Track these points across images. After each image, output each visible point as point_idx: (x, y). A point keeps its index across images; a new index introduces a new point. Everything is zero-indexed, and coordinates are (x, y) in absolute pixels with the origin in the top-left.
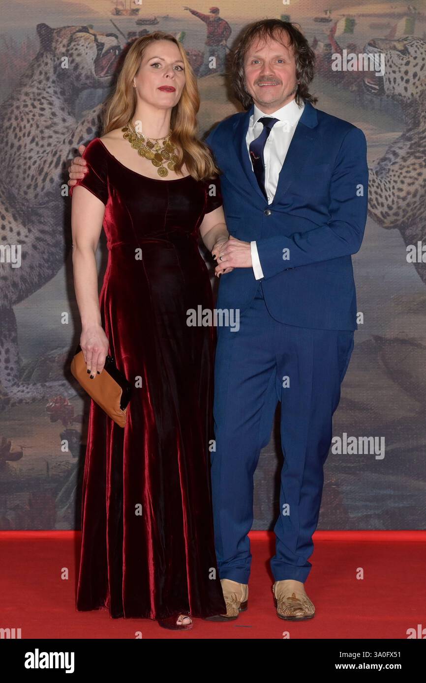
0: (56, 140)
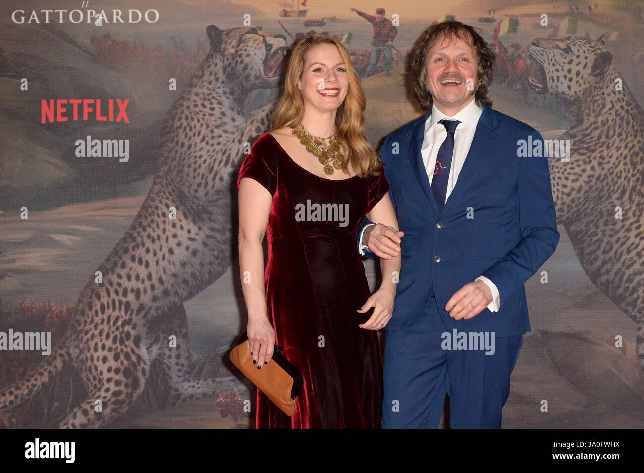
0: (226, 139)
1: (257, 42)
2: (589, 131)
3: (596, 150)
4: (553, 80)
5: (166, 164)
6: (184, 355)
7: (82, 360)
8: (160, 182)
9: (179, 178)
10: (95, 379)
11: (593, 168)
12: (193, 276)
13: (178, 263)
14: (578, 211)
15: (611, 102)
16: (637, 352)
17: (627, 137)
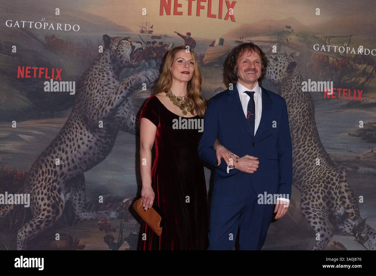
1: (128, 44)
5: (79, 102)
6: (83, 199)
8: (75, 111)
9: (85, 110)
12: (89, 159)
13: (82, 153)
15: (295, 86)
16: (301, 206)
17: (301, 103)
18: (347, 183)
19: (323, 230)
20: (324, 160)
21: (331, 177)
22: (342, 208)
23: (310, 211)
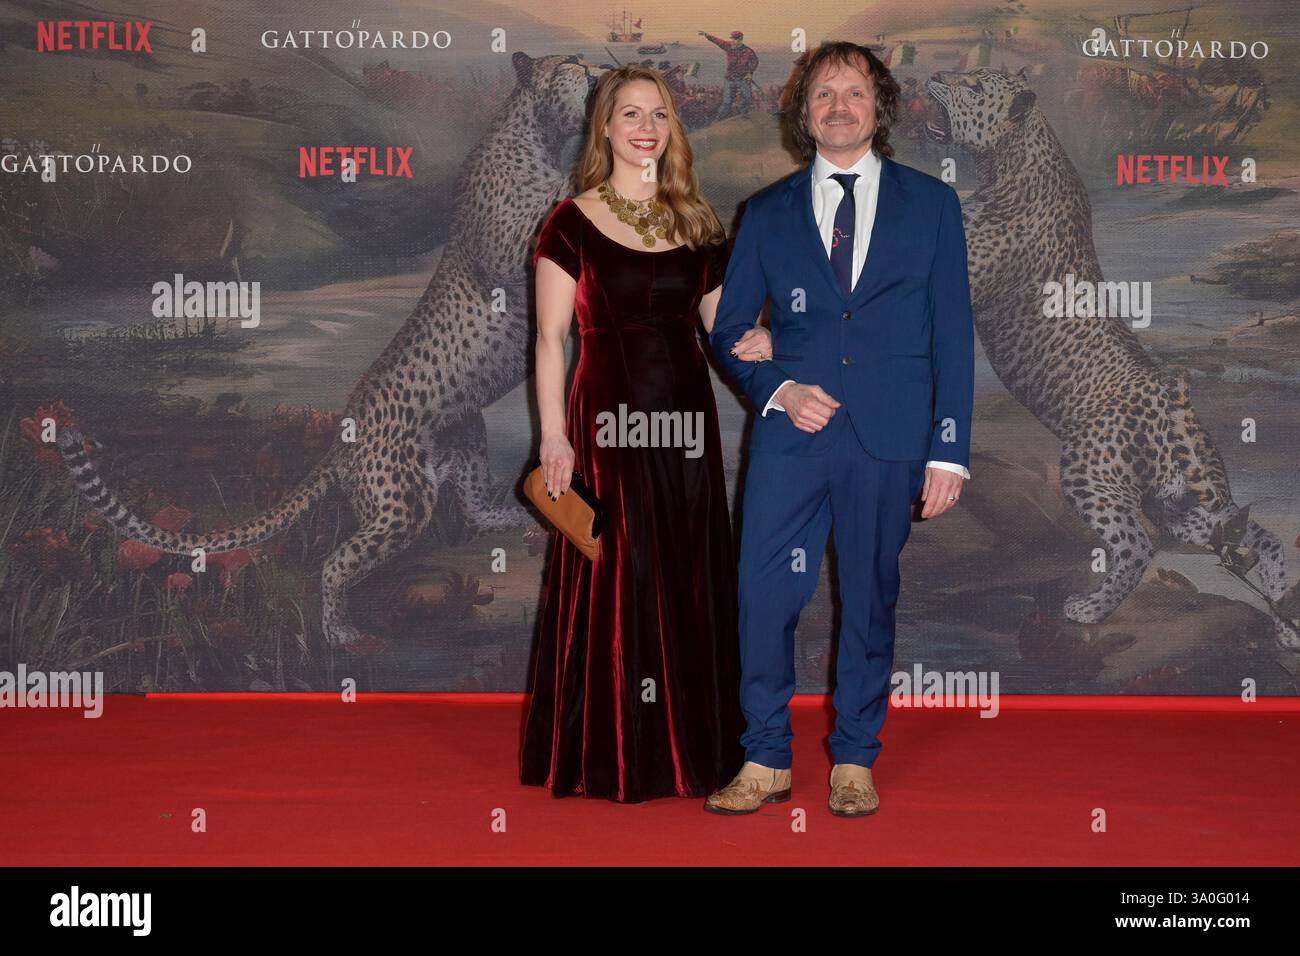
1: (578, 74)
2: (1004, 192)
3: (1013, 217)
4: (959, 126)
5: (460, 231)
6: (482, 476)
7: (352, 483)
8: (452, 254)
9: (476, 250)
10: (368, 506)
11: (1008, 241)
12: (495, 376)
13: (474, 359)
14: (989, 295)
15: (1034, 155)
16: (1061, 477)
17: (1053, 200)
18: (1190, 410)
19: (1127, 538)
20: (1124, 351)
21: (1145, 396)
22: (1180, 477)
23: (1089, 488)
